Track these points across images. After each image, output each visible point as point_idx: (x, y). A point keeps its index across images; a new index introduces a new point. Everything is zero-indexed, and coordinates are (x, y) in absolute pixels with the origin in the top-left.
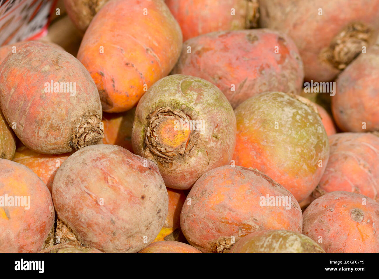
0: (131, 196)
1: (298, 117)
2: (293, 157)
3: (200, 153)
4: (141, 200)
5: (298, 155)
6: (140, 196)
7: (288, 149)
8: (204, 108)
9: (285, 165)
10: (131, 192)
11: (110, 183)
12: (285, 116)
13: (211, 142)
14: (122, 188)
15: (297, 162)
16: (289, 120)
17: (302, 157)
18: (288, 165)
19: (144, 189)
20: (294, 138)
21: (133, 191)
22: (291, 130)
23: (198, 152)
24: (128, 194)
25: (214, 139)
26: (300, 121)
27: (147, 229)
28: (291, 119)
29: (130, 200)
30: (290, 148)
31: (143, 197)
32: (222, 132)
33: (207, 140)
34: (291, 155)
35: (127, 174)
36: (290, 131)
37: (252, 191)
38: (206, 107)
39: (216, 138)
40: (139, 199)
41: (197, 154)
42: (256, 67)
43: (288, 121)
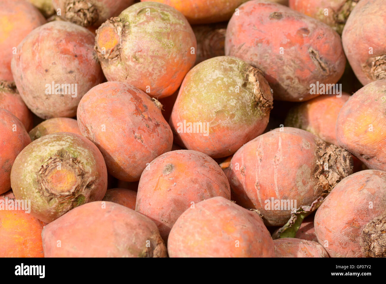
0: (39, 65)
1: (219, 82)
2: (193, 109)
3: (119, 65)
4: (44, 72)
5: (198, 110)
6: (45, 69)
7: (193, 101)
8: (138, 32)
9: (185, 113)
10: (41, 62)
11: (34, 49)
12: (210, 76)
13: (130, 61)
14: (37, 56)
15: (194, 115)
16: (210, 80)
17: (200, 114)
18: (186, 113)
19: (51, 65)
20: (202, 95)
21: (43, 62)
22: (205, 89)
23: (119, 63)
24: (38, 63)
25: (134, 60)
26: (218, 86)
27: (47, 98)
28: (212, 80)
29: (37, 67)
30: (195, 101)
31: (47, 71)
32: (144, 58)
33: (127, 57)
34: (191, 107)
35: (49, 49)
36: (203, 89)
37: (105, 106)
38: (141, 32)
39: (137, 60)
40: (44, 70)
41: (117, 65)
42: (256, 37)
43: (208, 80)
